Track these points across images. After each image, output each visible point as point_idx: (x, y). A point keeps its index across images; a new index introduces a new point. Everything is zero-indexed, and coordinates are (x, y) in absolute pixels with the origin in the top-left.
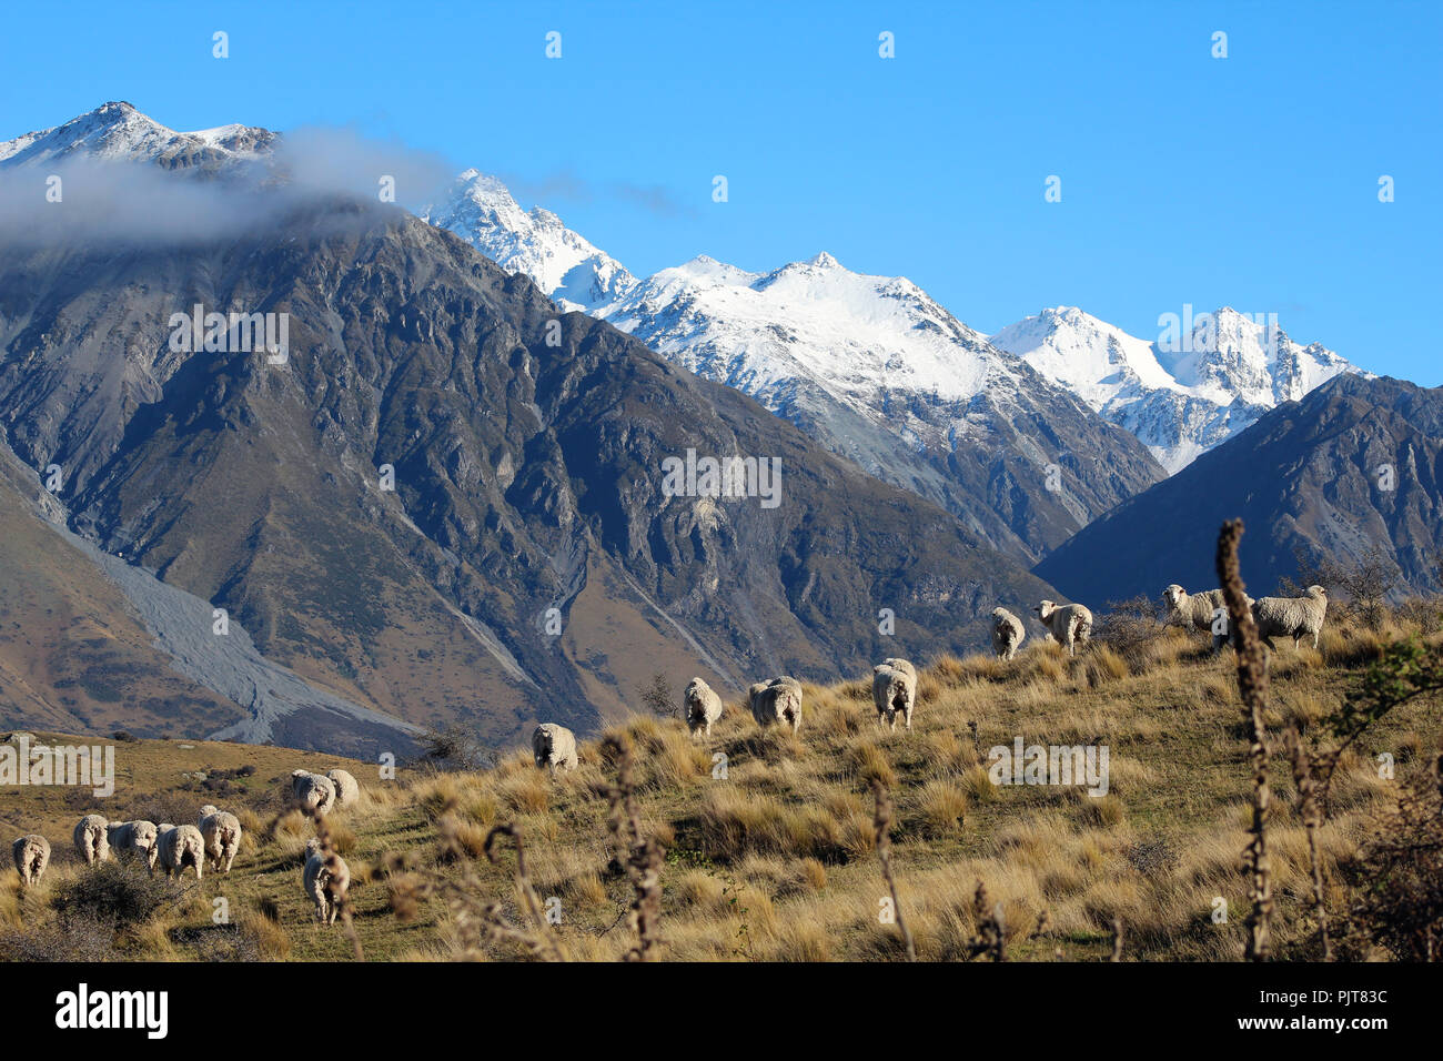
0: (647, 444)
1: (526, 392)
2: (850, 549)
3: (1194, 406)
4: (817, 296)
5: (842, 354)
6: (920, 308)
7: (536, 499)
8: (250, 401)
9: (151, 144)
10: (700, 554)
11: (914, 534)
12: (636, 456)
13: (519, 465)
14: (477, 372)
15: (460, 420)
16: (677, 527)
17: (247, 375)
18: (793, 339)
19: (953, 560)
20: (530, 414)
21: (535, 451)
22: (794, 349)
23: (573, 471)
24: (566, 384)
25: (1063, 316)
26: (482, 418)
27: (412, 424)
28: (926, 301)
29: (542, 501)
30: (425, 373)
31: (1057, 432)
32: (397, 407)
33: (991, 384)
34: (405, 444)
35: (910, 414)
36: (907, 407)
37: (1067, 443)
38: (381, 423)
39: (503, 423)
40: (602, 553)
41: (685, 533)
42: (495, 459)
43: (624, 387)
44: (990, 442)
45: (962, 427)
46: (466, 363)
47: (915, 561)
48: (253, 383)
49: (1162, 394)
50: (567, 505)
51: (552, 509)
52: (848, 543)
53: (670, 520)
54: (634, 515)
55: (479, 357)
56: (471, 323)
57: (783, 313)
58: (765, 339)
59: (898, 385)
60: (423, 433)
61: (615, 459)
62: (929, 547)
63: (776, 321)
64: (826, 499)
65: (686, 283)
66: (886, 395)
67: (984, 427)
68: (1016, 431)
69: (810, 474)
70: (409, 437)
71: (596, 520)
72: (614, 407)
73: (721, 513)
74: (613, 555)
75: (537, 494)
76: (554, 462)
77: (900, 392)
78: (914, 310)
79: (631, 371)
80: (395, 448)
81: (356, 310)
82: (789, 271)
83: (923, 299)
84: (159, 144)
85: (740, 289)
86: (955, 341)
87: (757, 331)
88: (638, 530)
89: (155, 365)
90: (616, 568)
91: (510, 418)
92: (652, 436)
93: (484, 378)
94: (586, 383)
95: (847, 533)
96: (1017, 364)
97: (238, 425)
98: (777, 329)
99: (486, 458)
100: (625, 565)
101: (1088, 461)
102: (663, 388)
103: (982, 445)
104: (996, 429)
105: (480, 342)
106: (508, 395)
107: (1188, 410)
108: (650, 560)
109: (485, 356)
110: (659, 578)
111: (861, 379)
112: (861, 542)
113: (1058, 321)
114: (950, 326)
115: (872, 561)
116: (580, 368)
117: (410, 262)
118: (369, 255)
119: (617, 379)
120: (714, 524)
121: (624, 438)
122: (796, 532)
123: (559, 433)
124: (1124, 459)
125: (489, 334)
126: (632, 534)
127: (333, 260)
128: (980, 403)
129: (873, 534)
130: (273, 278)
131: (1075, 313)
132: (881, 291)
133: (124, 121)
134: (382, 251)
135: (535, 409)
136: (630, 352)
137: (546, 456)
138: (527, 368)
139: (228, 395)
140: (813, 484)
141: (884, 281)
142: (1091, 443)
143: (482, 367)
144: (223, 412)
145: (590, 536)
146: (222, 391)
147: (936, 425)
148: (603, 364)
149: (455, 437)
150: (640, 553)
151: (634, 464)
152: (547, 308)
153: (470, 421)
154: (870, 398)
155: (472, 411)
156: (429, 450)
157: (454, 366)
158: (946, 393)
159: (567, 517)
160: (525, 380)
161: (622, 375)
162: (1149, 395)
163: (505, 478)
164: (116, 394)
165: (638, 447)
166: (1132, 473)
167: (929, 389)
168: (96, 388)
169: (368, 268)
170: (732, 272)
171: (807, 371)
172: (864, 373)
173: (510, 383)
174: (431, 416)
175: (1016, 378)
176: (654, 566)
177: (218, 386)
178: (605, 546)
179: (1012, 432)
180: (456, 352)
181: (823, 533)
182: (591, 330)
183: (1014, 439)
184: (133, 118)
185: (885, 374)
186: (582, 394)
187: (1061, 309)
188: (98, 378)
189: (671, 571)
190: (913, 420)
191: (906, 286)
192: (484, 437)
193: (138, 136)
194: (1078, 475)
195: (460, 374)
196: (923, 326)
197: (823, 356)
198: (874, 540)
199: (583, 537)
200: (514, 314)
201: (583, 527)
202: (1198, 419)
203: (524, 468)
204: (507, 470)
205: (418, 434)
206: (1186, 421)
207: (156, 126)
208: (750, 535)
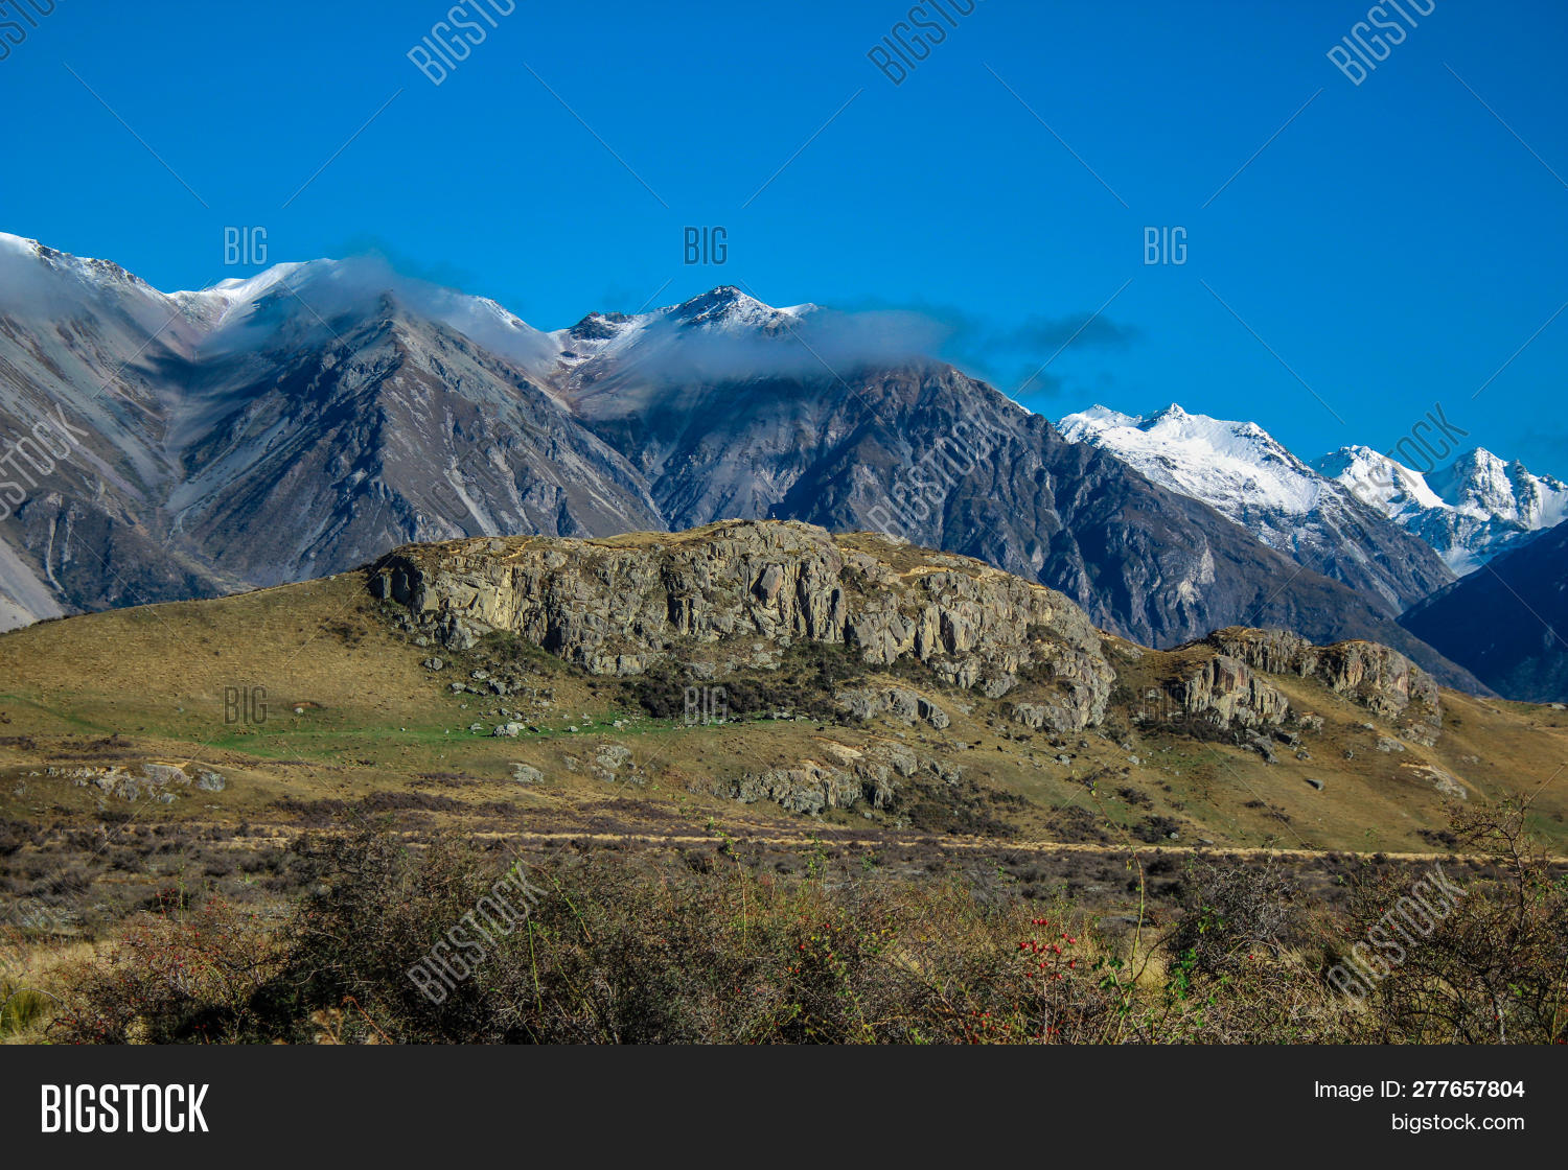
0: (1142, 540)
1: (1047, 502)
2: (1291, 620)
3: (1462, 520)
4: (1188, 436)
5: (1211, 478)
6: (1266, 445)
7: (1061, 579)
8: (853, 506)
9: (758, 318)
10: (1184, 621)
11: (1338, 609)
12: (1134, 548)
13: (1047, 555)
14: (1012, 486)
15: (1004, 522)
16: (1166, 602)
17: (849, 486)
18: (1175, 467)
19: (1367, 629)
20: (1051, 517)
21: (1058, 544)
22: (1176, 474)
23: (1088, 557)
24: (1078, 495)
25: (1357, 452)
26: (1018, 519)
27: (969, 523)
28: (1271, 440)
29: (1067, 580)
30: (975, 486)
31: (1373, 538)
32: (956, 511)
33: (1322, 502)
34: (964, 538)
35: (1262, 523)
36: (1261, 518)
37: (1380, 546)
38: (944, 522)
39: (1033, 524)
40: (1112, 620)
41: (1172, 606)
42: (1030, 550)
43: (1122, 498)
44: (1324, 545)
45: (1302, 533)
46: (1004, 479)
47: (1339, 629)
48: (854, 493)
49: (1436, 511)
50: (1085, 585)
51: (1074, 588)
52: (1289, 615)
53: (1161, 596)
54: (1134, 592)
55: (1012, 475)
56: (1006, 451)
57: (1165, 448)
58: (1154, 466)
59: (1253, 501)
60: (977, 530)
61: (1119, 551)
62: (1349, 618)
63: (1161, 453)
64: (1272, 583)
65: (1086, 426)
66: (1245, 509)
67: (1318, 534)
68: (1343, 537)
69: (1258, 563)
70: (967, 533)
71: (1106, 596)
72: (1116, 512)
73: (1197, 591)
74: (1119, 621)
75: (1063, 576)
76: (1074, 553)
77: (1255, 507)
78: (1261, 447)
79: (1127, 486)
80: (957, 541)
81: (921, 440)
82: (1166, 417)
83: (1267, 438)
84: (763, 317)
85: (1130, 429)
86: (1293, 469)
87: (1148, 460)
88: (1137, 603)
89: (774, 479)
90: (1123, 631)
91: (1037, 520)
92: (1146, 534)
93: (1017, 490)
94: (1093, 496)
95: (1288, 607)
96: (1338, 487)
97: (845, 522)
98: (1162, 459)
99: (1023, 549)
100: (1129, 629)
101: (1396, 560)
102: (1152, 499)
103: (1320, 549)
104: (1328, 536)
105: (1013, 464)
106: (1035, 503)
107: (1457, 523)
108: (1147, 626)
109: (1017, 474)
110: (1155, 639)
111: (1226, 497)
112: (1299, 614)
113: (1354, 456)
114: (1289, 458)
115: (1307, 629)
116: (1088, 484)
117: (958, 406)
118: (927, 400)
119: (1116, 492)
120: (1192, 600)
121: (1125, 536)
122: (1251, 606)
123: (1074, 531)
124: (1421, 559)
125: (1020, 457)
126: (1134, 607)
127: (902, 403)
128: (1314, 515)
129: (1308, 609)
130: (857, 415)
131: (1366, 450)
132: (1236, 432)
133: (736, 300)
134: (937, 397)
135: (1054, 513)
136: (1124, 472)
137: (1067, 548)
138: (1048, 484)
139: (836, 501)
140: (1260, 571)
141: (1237, 425)
142: (1396, 546)
143: (1015, 482)
144: (833, 512)
145: (1102, 608)
146: (831, 498)
147: (1283, 532)
148: (1105, 482)
149: (1002, 533)
150: (1140, 620)
151: (1132, 553)
152: (1059, 440)
153: (1010, 521)
154: (1233, 512)
155: (1011, 514)
156: (983, 543)
157: (995, 481)
158: (1287, 508)
159: (1085, 594)
160: (1047, 492)
161: (1120, 490)
162: (1427, 511)
163: (1037, 564)
164: (749, 500)
165: (1135, 542)
166: (1428, 569)
167: (1276, 504)
168: (733, 495)
169: (928, 409)
170: (1121, 418)
171: (1187, 490)
172: (1228, 493)
173: (1037, 494)
174: (983, 518)
175: (1340, 497)
176: (1150, 629)
177: (827, 495)
178: (1113, 614)
179: (1339, 537)
180: (996, 471)
181: (1271, 607)
182: (1094, 457)
183: (1341, 543)
184: (743, 298)
185: (1243, 494)
186: (1091, 503)
187: (1355, 447)
188: (734, 487)
189: (1163, 633)
190: (1265, 528)
191: (1255, 428)
192: (1020, 534)
193: (747, 311)
194: (1389, 570)
195: (1000, 487)
196: (1269, 458)
197: (1197, 480)
198: (1308, 613)
199: (1097, 608)
200: (1035, 444)
201: (1097, 600)
202: (1464, 531)
203: (1050, 557)
204: (1038, 558)
205: (973, 531)
206: (1456, 532)
207: (760, 304)
208: (1217, 608)
